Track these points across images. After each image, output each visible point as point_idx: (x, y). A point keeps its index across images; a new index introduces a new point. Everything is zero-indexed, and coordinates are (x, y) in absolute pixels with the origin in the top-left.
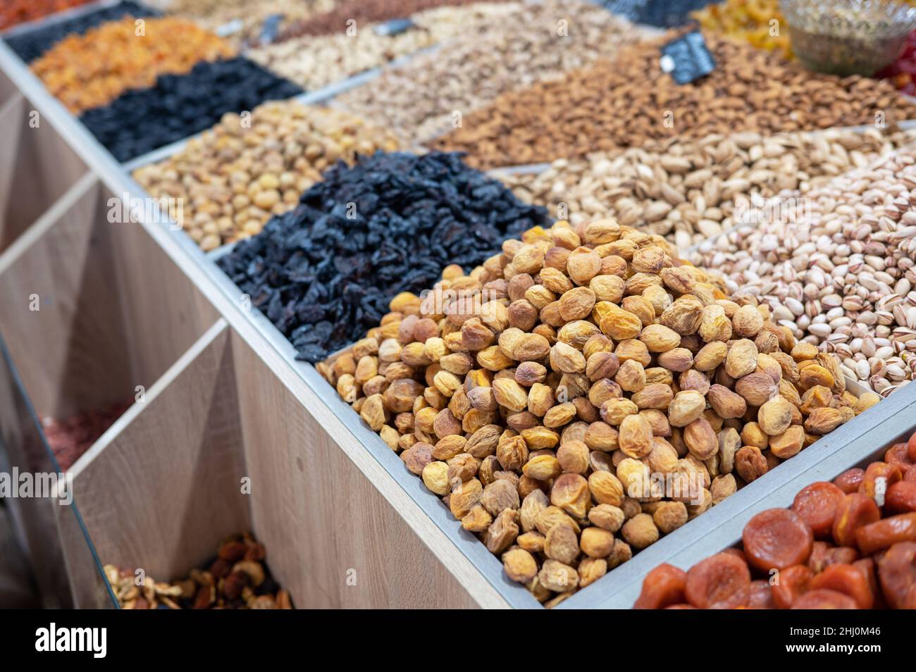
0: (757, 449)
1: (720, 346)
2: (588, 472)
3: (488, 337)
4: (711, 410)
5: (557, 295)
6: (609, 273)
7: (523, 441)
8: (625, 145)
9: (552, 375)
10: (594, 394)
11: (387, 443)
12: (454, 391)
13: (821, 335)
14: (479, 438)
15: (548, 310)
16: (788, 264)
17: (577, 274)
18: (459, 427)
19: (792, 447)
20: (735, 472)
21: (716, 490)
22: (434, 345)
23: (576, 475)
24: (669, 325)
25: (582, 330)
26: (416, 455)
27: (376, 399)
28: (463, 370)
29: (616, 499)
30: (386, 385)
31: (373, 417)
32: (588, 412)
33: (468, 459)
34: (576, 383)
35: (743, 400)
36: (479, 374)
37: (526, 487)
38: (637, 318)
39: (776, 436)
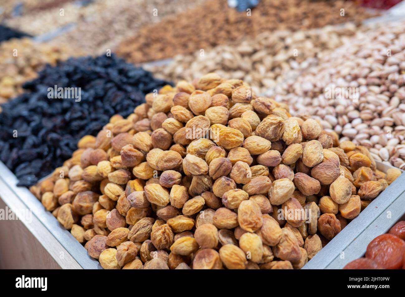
0: (333, 215)
1: (299, 146)
2: (219, 247)
3: (139, 156)
4: (298, 191)
5: (183, 123)
6: (217, 105)
7: (169, 227)
8: (214, 45)
9: (185, 178)
10: (216, 188)
11: (76, 238)
12: (119, 196)
13: (351, 136)
14: (138, 229)
15: (179, 134)
16: (321, 97)
17: (196, 107)
18: (124, 221)
19: (355, 211)
20: (319, 233)
21: (309, 247)
22: (104, 166)
23: (209, 250)
24: (262, 135)
25: (203, 144)
26: (94, 245)
27: (66, 208)
28: (124, 181)
29: (241, 265)
30: (73, 197)
31: (65, 221)
32: (213, 201)
33: (130, 246)
34: (203, 182)
35: (318, 182)
36: (135, 183)
37: (174, 262)
38: (241, 133)
39: (343, 204)
